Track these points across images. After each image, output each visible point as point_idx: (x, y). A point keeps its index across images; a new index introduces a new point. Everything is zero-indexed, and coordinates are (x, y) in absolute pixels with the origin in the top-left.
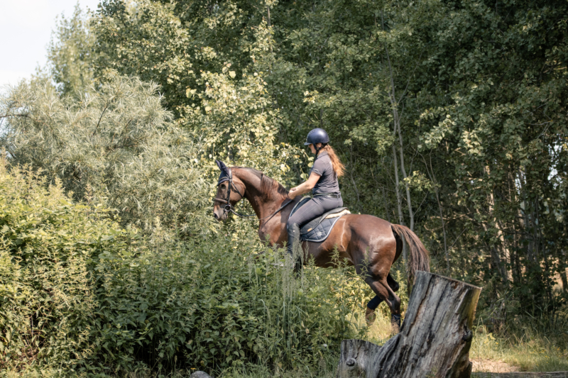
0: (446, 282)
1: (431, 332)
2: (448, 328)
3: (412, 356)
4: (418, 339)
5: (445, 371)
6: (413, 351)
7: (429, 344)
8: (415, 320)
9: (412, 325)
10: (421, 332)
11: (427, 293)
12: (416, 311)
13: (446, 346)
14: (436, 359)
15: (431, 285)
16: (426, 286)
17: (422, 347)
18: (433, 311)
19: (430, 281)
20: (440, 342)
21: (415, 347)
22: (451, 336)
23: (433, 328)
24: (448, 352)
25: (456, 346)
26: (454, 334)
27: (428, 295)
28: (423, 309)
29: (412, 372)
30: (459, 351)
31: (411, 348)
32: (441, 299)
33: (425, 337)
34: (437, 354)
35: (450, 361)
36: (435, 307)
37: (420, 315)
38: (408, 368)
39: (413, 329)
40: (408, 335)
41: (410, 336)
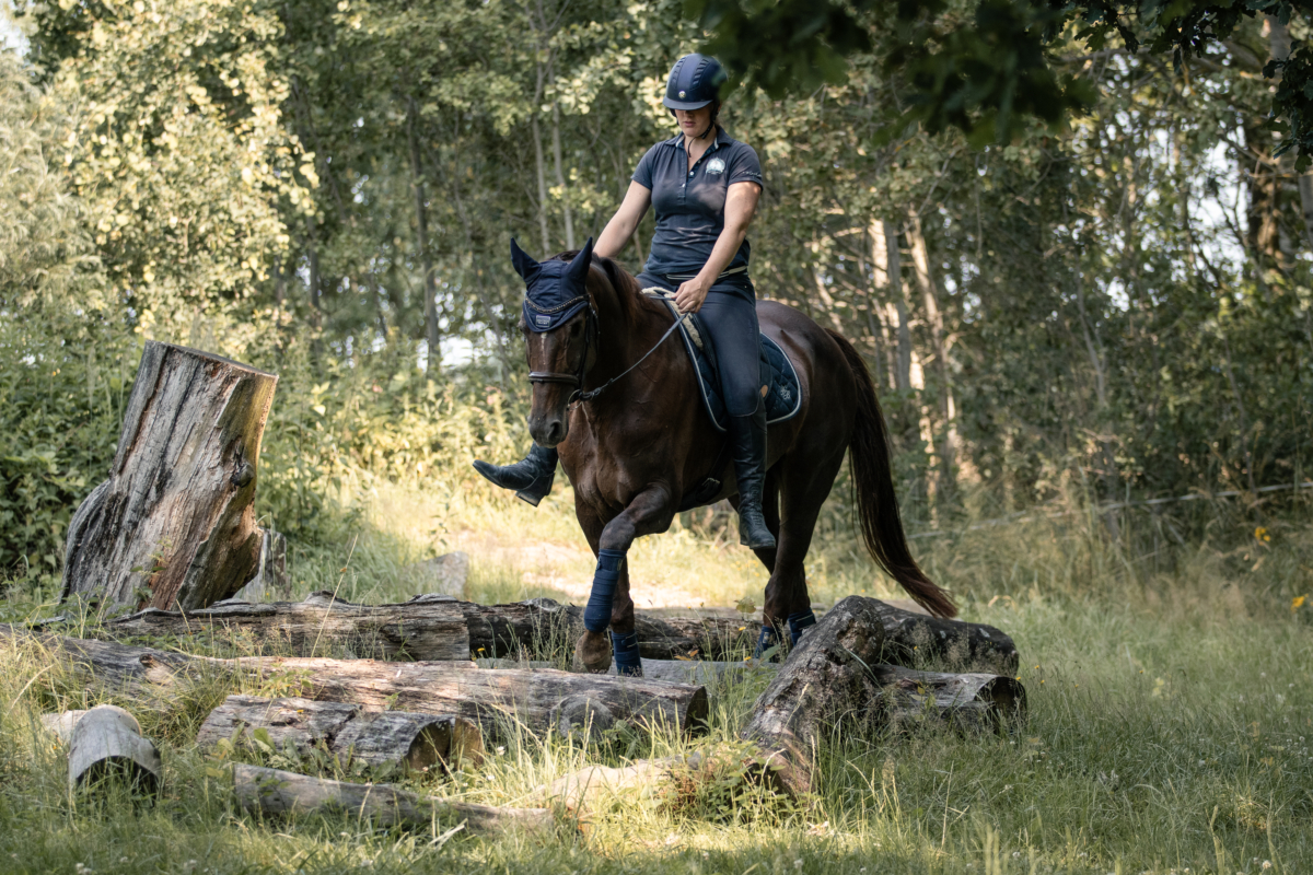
0: (196, 363)
1: (164, 464)
2: (198, 458)
3: (128, 515)
4: (139, 482)
5: (195, 547)
6: (130, 506)
7: (161, 489)
8: (134, 443)
9: (130, 451)
10: (147, 467)
11: (157, 385)
12: (136, 423)
13: (194, 495)
14: (174, 521)
15: (167, 369)
16: (156, 369)
17: (146, 496)
18: (169, 423)
19: (164, 361)
20: (181, 487)
21: (135, 497)
22: (207, 473)
23: (169, 459)
24: (201, 507)
25: (218, 495)
26: (212, 470)
27: (161, 390)
28: (150, 418)
29: (126, 549)
30: (225, 506)
31: (127, 500)
32: (185, 398)
33: (152, 475)
34: (175, 512)
35: (206, 527)
36: (172, 414)
37: (146, 432)
38: (120, 542)
39: (132, 460)
40: (121, 472)
41: (126, 475)
